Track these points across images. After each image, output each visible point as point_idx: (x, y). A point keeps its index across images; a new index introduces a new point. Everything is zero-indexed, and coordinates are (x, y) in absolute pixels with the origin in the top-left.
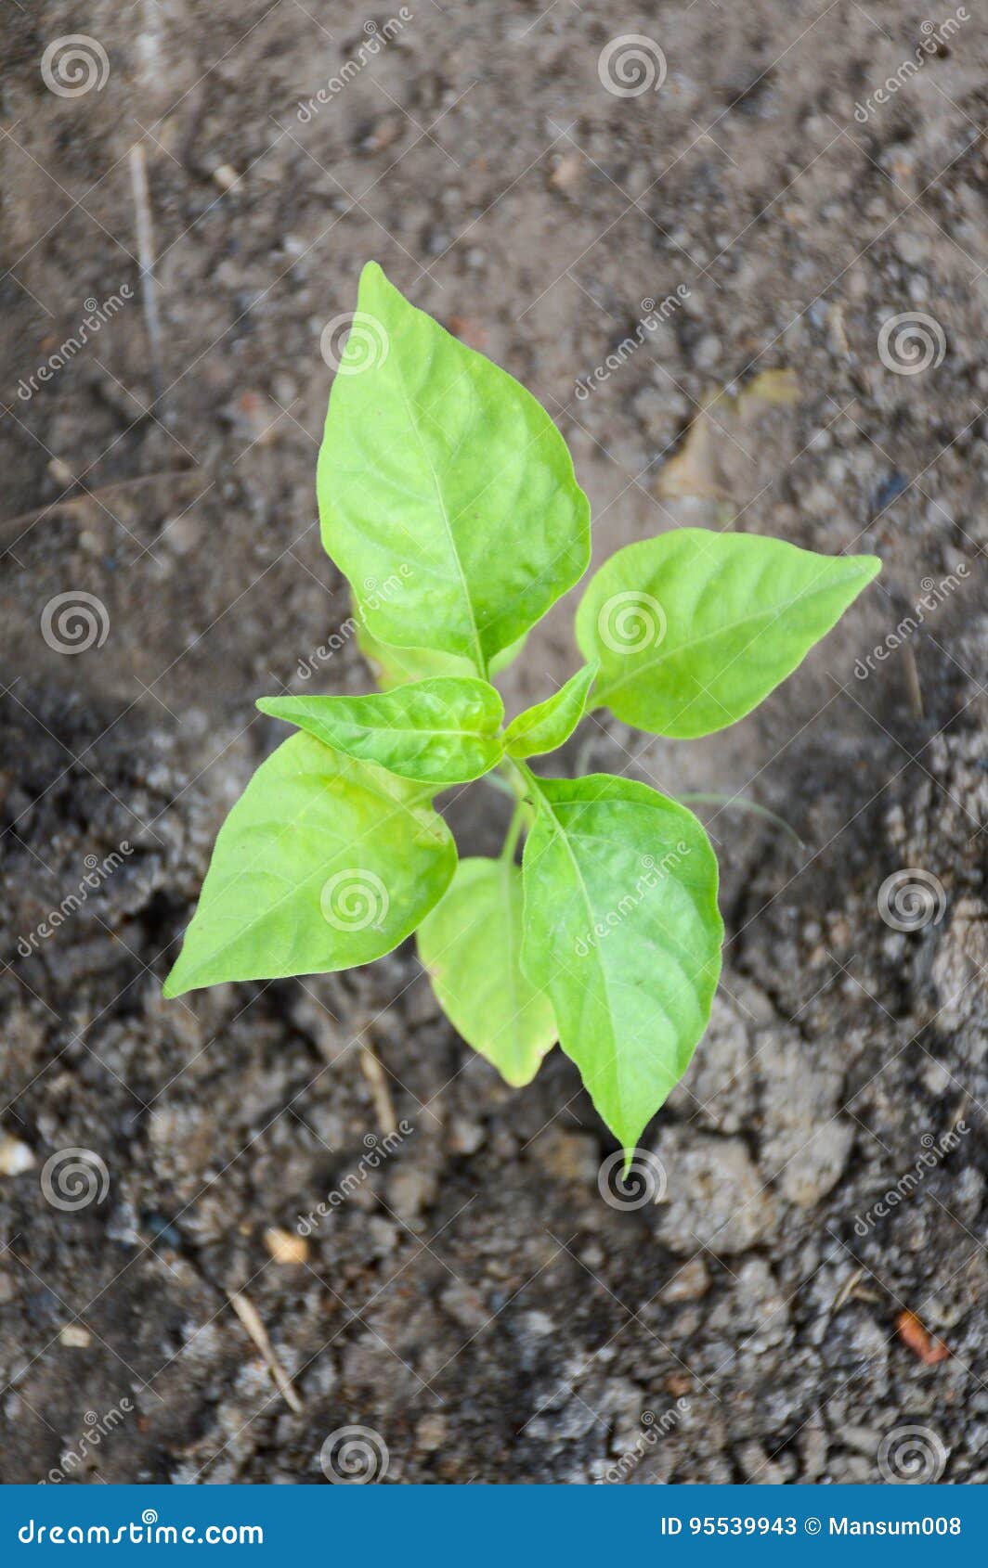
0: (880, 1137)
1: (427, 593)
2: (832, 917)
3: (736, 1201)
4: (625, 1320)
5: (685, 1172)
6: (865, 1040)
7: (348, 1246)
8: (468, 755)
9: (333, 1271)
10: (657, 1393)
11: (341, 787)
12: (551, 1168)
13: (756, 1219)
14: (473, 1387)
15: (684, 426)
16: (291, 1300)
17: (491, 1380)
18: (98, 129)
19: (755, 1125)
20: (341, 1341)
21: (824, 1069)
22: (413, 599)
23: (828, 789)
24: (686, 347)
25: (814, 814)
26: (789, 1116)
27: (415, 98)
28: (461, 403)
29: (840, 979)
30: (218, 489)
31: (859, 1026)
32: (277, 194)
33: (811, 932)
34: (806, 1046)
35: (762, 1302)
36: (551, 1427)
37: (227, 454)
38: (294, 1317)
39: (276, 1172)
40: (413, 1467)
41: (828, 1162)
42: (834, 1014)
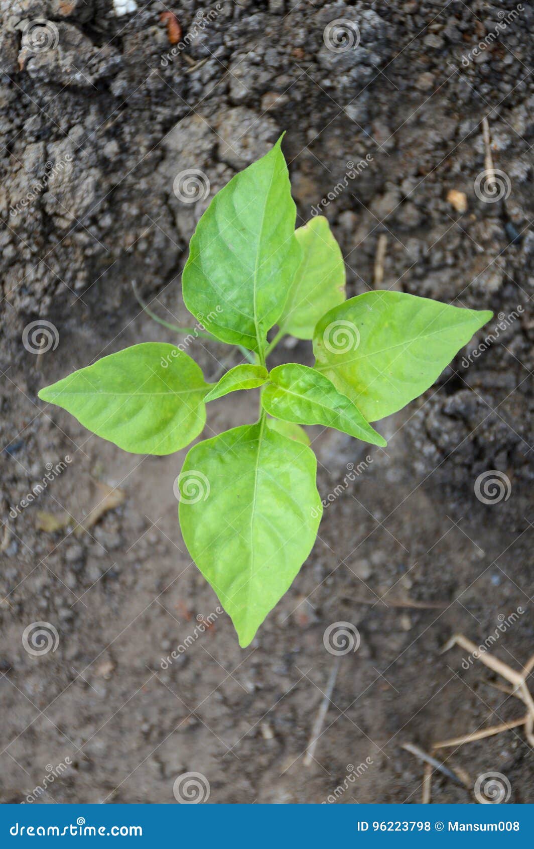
0: (152, 132)
1: (278, 468)
2: (129, 249)
3: (234, 130)
4: (310, 96)
5: (254, 152)
6: (139, 183)
7: (427, 189)
8: (289, 378)
9: (440, 179)
10: (310, 53)
11: (359, 387)
12: (314, 187)
13: (227, 117)
14: (396, 95)
15: (100, 521)
16: (466, 173)
17: (386, 95)
18: (319, 781)
19: (210, 162)
20: (451, 143)
21: (165, 177)
22: (286, 467)
23: (105, 314)
24: (83, 560)
25: (117, 304)
26: (192, 159)
27: (162, 734)
28: (225, 557)
29: (139, 217)
30: (335, 585)
31: (139, 191)
32: (247, 715)
33: (143, 246)
34: (169, 191)
35: (241, 77)
36: (368, 58)
37: (323, 599)
38: (469, 164)
39: (448, 239)
40: (441, 67)
41: (181, 130)
42: (148, 202)
